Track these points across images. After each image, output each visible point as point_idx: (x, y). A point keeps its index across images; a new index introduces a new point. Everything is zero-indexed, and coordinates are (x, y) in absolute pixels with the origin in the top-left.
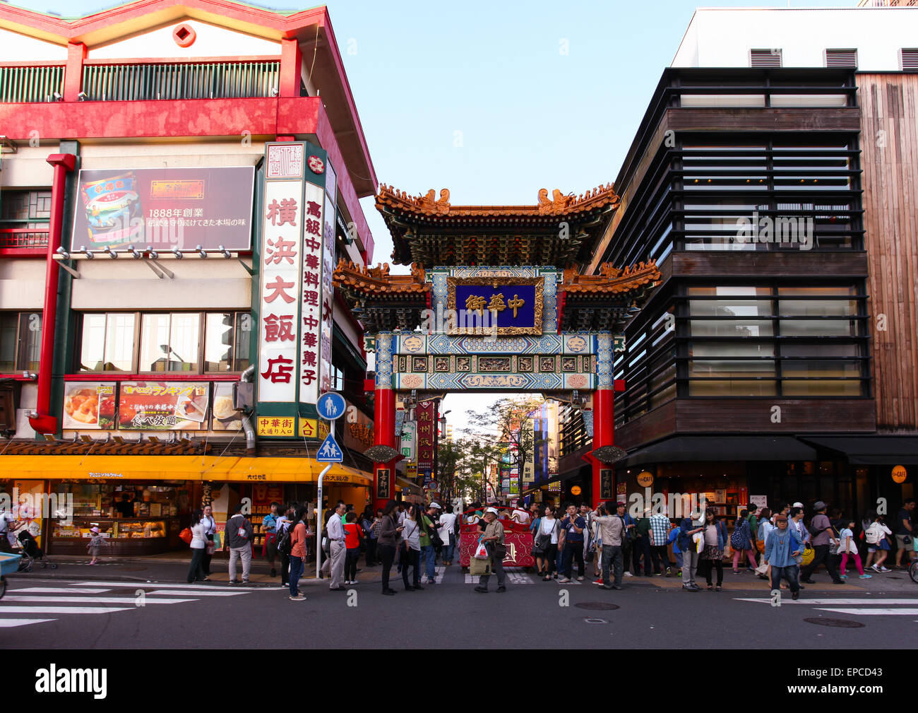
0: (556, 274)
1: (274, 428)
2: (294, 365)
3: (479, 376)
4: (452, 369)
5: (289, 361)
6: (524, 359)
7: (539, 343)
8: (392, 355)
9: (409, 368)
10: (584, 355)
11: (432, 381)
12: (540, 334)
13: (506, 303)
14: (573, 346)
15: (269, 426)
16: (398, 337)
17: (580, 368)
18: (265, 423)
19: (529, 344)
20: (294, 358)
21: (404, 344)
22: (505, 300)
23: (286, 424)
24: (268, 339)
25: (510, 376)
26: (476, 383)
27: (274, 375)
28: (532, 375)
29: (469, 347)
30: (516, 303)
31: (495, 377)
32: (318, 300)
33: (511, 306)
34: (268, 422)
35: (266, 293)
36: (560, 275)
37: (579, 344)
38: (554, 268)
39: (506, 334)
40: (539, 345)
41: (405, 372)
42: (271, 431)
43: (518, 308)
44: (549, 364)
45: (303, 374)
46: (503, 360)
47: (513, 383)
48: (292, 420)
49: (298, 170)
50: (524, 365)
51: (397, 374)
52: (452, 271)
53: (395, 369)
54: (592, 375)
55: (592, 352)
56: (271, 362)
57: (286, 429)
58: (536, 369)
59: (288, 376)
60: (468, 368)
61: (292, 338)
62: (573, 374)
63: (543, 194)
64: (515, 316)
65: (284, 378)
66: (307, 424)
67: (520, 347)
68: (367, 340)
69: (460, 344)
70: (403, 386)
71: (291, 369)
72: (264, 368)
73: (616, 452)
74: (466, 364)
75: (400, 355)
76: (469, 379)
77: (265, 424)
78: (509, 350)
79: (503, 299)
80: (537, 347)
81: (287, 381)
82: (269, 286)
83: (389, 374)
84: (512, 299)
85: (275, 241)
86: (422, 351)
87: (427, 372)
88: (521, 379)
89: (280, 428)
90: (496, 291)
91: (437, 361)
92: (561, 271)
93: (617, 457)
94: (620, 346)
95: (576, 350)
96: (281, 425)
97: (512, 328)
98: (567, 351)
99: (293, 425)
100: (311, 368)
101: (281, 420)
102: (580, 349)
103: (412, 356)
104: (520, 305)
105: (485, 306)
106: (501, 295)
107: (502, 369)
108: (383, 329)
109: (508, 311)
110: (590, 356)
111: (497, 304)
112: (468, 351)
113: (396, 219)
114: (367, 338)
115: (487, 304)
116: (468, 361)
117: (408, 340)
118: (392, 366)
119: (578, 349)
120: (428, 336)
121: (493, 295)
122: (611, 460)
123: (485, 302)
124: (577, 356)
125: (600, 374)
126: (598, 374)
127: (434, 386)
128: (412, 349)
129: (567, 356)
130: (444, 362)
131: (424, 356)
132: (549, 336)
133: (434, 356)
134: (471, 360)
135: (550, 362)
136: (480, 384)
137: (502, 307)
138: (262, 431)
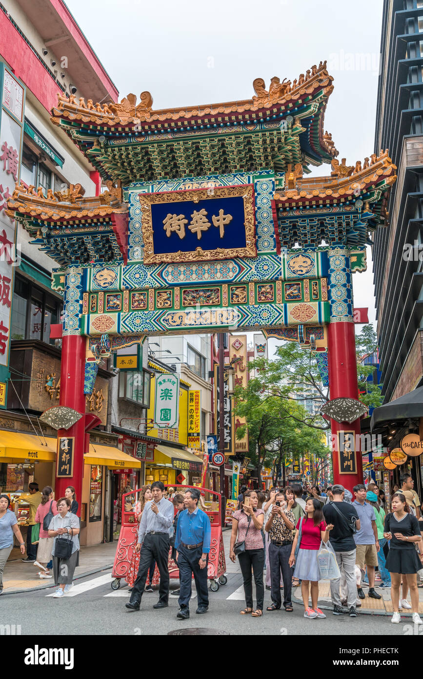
0: (273, 179)
3: (183, 312)
4: (151, 305)
6: (237, 288)
7: (253, 267)
8: (82, 292)
9: (100, 307)
10: (311, 279)
11: (126, 322)
12: (254, 255)
13: (210, 221)
14: (297, 268)
16: (89, 270)
17: (307, 296)
19: (241, 269)
21: (95, 278)
22: (209, 217)
25: (219, 310)
26: (178, 322)
28: (247, 307)
29: (170, 277)
30: (222, 220)
31: (201, 312)
33: (216, 224)
36: (280, 180)
37: (305, 265)
38: (272, 172)
39: (212, 258)
40: (253, 270)
41: (96, 312)
43: (225, 225)
44: (268, 293)
46: (211, 291)
47: (223, 320)
50: (237, 296)
51: (87, 316)
52: (151, 186)
53: (85, 309)
54: (322, 303)
55: (320, 274)
58: (252, 300)
60: (169, 302)
62: (297, 304)
63: (259, 84)
64: (222, 235)
67: (230, 272)
68: (55, 276)
69: (160, 274)
70: (93, 330)
73: (353, 406)
74: (168, 299)
75: (90, 293)
76: (170, 317)
78: (219, 277)
79: (207, 216)
80: (251, 272)
83: (77, 315)
84: (217, 215)
86: (116, 285)
87: (122, 310)
88: (232, 313)
90: (198, 207)
91: (133, 297)
92: (281, 175)
93: (355, 413)
94: (358, 263)
95: (299, 272)
97: (219, 250)
98: (288, 274)
102: (305, 270)
103: (105, 292)
104: (227, 221)
105: (186, 226)
106: (203, 212)
107: (211, 302)
108: (72, 263)
109: (214, 230)
110: (319, 278)
111: (199, 223)
112: (169, 282)
113: (78, 132)
114: (55, 273)
115: (189, 224)
116: (170, 294)
117: (100, 273)
118: (81, 306)
119: (302, 271)
120: (123, 267)
121: (195, 211)
122: (348, 418)
123: (186, 221)
124: (302, 280)
125: (333, 302)
126: (330, 302)
127: (128, 329)
128: (104, 284)
129: (289, 281)
130: (142, 297)
131: (118, 291)
132: (265, 257)
133: (130, 291)
134: (173, 292)
135: (268, 290)
136: (183, 323)
137: (206, 226)
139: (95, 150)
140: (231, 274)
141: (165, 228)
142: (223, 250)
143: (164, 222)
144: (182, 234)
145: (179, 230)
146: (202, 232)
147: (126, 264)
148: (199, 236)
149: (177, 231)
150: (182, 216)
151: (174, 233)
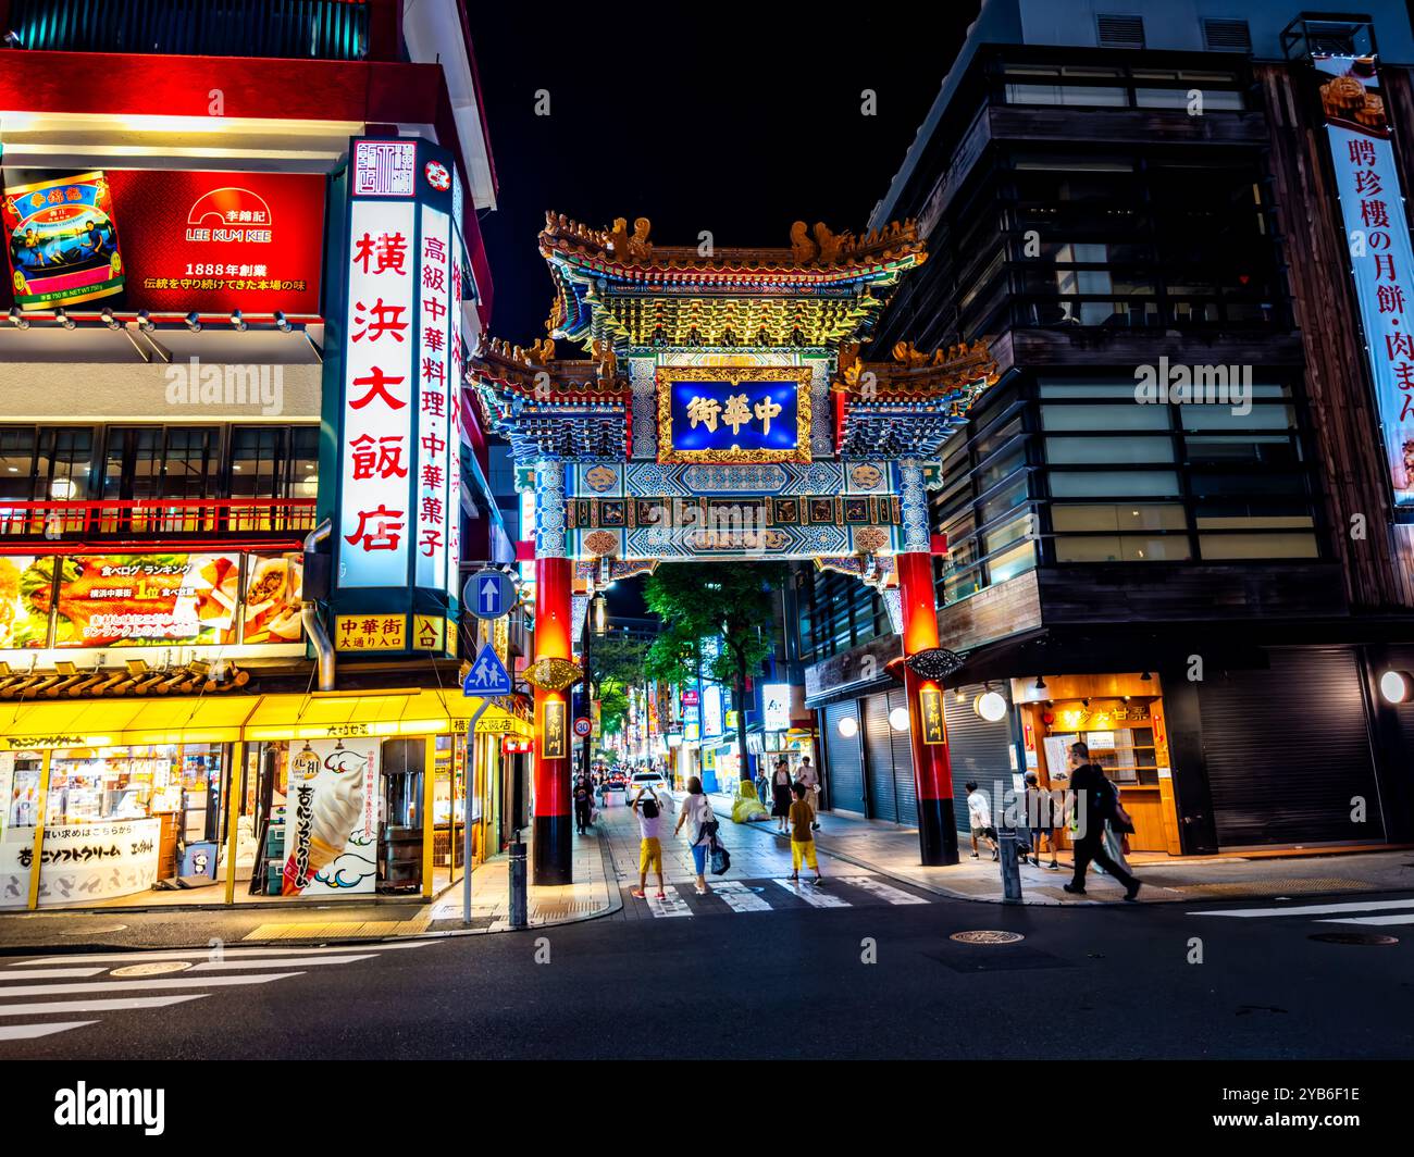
0: (826, 360)
1: (366, 637)
2: (405, 519)
5: (398, 514)
6: (784, 502)
7: (806, 476)
8: (566, 497)
9: (595, 521)
10: (879, 496)
11: (634, 542)
12: (808, 459)
13: (752, 411)
14: (862, 481)
15: (358, 633)
16: (575, 466)
17: (874, 517)
18: (349, 627)
19: (790, 478)
20: (405, 508)
21: (586, 478)
22: (751, 406)
23: (389, 627)
24: (357, 476)
27: (369, 538)
29: (694, 483)
30: (769, 410)
32: (444, 407)
33: (760, 416)
34: (355, 625)
35: (354, 393)
36: (833, 363)
37: (872, 477)
39: (753, 460)
40: (806, 480)
41: (589, 526)
42: (360, 642)
43: (772, 419)
44: (823, 511)
45: (421, 537)
48: (402, 619)
49: (405, 184)
50: (784, 513)
51: (575, 531)
52: (660, 355)
53: (572, 520)
54: (895, 527)
55: (891, 490)
56: (363, 516)
57: (390, 637)
58: (804, 518)
59: (394, 539)
61: (402, 473)
62: (863, 527)
64: (766, 431)
65: (388, 542)
66: (428, 626)
68: (520, 471)
69: (679, 478)
71: (398, 526)
72: (349, 524)
73: (945, 659)
75: (579, 498)
77: (349, 629)
78: (760, 487)
79: (748, 405)
80: (805, 483)
81: (393, 546)
82: (358, 382)
83: (561, 529)
84: (762, 403)
85: (371, 304)
86: (617, 490)
87: (626, 525)
89: (378, 635)
90: (737, 391)
91: (641, 507)
93: (947, 668)
94: (934, 478)
95: (866, 487)
96: (380, 630)
97: (763, 450)
98: (852, 489)
99: (402, 629)
100: (435, 527)
101: (381, 620)
102: (872, 484)
103: (600, 498)
104: (775, 414)
105: (719, 415)
106: (744, 398)
108: (548, 453)
109: (756, 424)
110: (888, 496)
111: (737, 413)
112: (693, 490)
113: (574, 271)
114: (520, 467)
115: (723, 412)
117: (593, 471)
118: (566, 517)
119: (868, 485)
120: (625, 465)
121: (731, 397)
122: (938, 674)
123: (719, 409)
124: (867, 496)
125: (908, 526)
126: (904, 526)
127: (638, 551)
128: (600, 487)
129: (852, 496)
131: (618, 498)
132: (821, 463)
133: (635, 498)
135: (825, 508)
137: (747, 418)
138: (345, 642)
139: (593, 297)
140: (777, 483)
141: (689, 416)
142: (767, 450)
143: (688, 407)
144: (712, 427)
145: (709, 420)
146: (741, 425)
147: (630, 461)
148: (736, 431)
149: (706, 422)
150: (713, 401)
151: (701, 424)
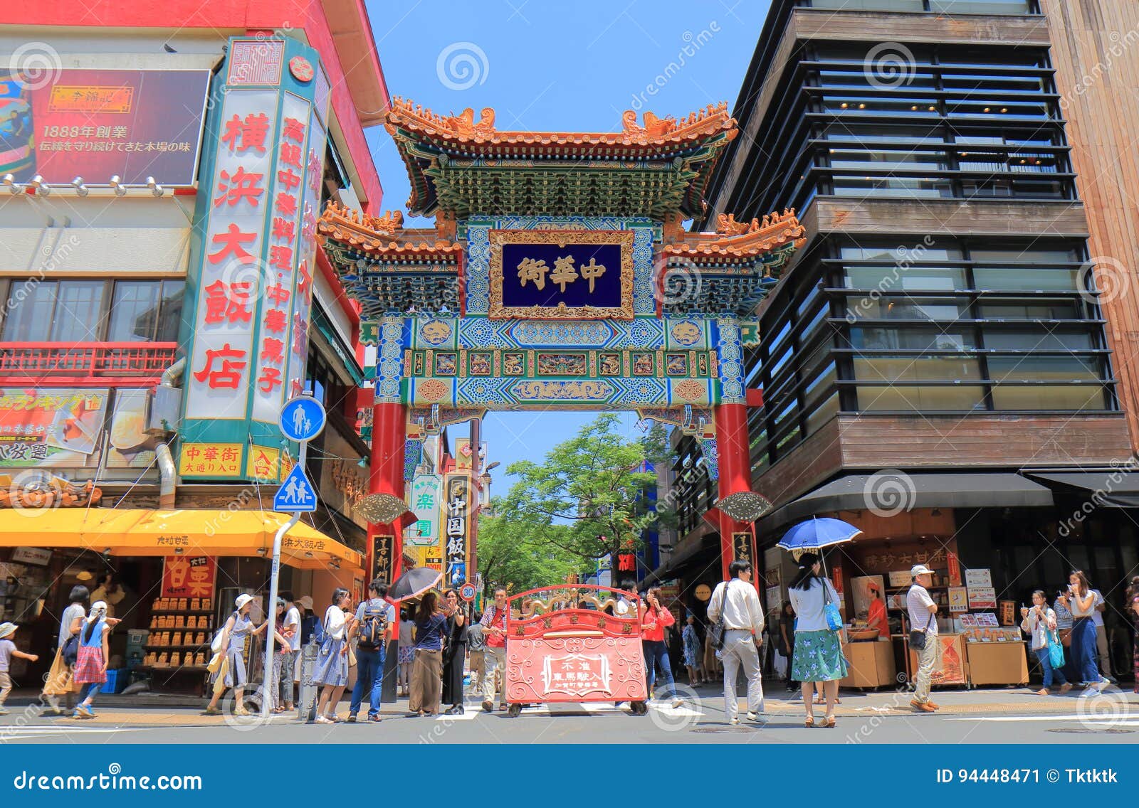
0: (651, 229)
1: (207, 463)
2: (247, 359)
3: (539, 382)
4: (497, 371)
5: (240, 354)
6: (608, 356)
7: (629, 331)
8: (403, 349)
9: (428, 369)
10: (698, 352)
11: (464, 390)
12: (631, 317)
13: (578, 271)
14: (682, 337)
15: (200, 459)
16: (413, 321)
17: (693, 371)
18: (193, 454)
19: (614, 333)
20: (248, 349)
21: (422, 332)
22: (577, 267)
23: (228, 455)
24: (209, 319)
25: (586, 382)
26: (534, 394)
27: (215, 375)
28: (620, 380)
29: (522, 337)
30: (594, 271)
31: (563, 383)
32: (292, 261)
33: (585, 276)
34: (199, 452)
35: (211, 249)
36: (658, 232)
37: (691, 333)
38: (649, 220)
39: (579, 317)
40: (629, 335)
41: (422, 375)
42: (202, 468)
43: (596, 279)
44: (645, 364)
45: (260, 374)
46: (575, 357)
47: (592, 394)
48: (239, 449)
49: (274, 75)
50: (608, 366)
51: (410, 380)
52: (497, 223)
53: (407, 370)
54: (712, 380)
55: (710, 346)
56: (211, 355)
57: (226, 464)
58: (627, 371)
59: (236, 378)
60: (520, 369)
61: (247, 317)
62: (682, 380)
63: (629, 118)
64: (591, 291)
65: (229, 380)
66: (263, 456)
67: (598, 336)
68: (364, 326)
69: (509, 333)
70: (420, 399)
71: (242, 365)
72: (198, 364)
73: (755, 502)
74: (519, 364)
75: (415, 350)
76: (522, 387)
77: (193, 455)
78: (585, 342)
79: (574, 265)
80: (627, 338)
81: (235, 385)
82: (217, 238)
83: (398, 378)
84: (587, 264)
85: (232, 173)
86: (450, 344)
87: (458, 375)
88: (603, 387)
89: (218, 461)
90: (565, 252)
91: (472, 360)
92: (659, 225)
93: (757, 510)
94: (751, 337)
95: (686, 342)
96: (219, 458)
97: (587, 307)
98: (673, 344)
99: (239, 457)
100: (273, 365)
101: (221, 449)
102: (691, 340)
103: (435, 350)
104: (599, 274)
105: (547, 275)
106: (570, 259)
107: (574, 371)
108: (390, 310)
109: (581, 283)
110: (707, 351)
111: (564, 272)
112: (522, 343)
113: (416, 146)
114: (365, 322)
115: (551, 272)
116: (522, 358)
117: (428, 327)
118: (402, 366)
119: (688, 340)
120: (459, 320)
121: (559, 258)
123: (547, 269)
124: (687, 351)
125: (725, 380)
126: (721, 379)
127: (467, 399)
128: (435, 339)
129: (671, 351)
130: (484, 360)
131: (452, 351)
132: (644, 320)
133: (468, 351)
134: (526, 357)
135: (647, 361)
136: (540, 395)
137: (572, 277)
138: (189, 466)
139: (434, 170)
140: (601, 338)
141: (519, 275)
142: (592, 308)
143: (519, 267)
144: (541, 285)
145: (538, 279)
146: (567, 284)
147: (463, 316)
148: (563, 289)
149: (535, 281)
150: (542, 262)
151: (530, 283)
